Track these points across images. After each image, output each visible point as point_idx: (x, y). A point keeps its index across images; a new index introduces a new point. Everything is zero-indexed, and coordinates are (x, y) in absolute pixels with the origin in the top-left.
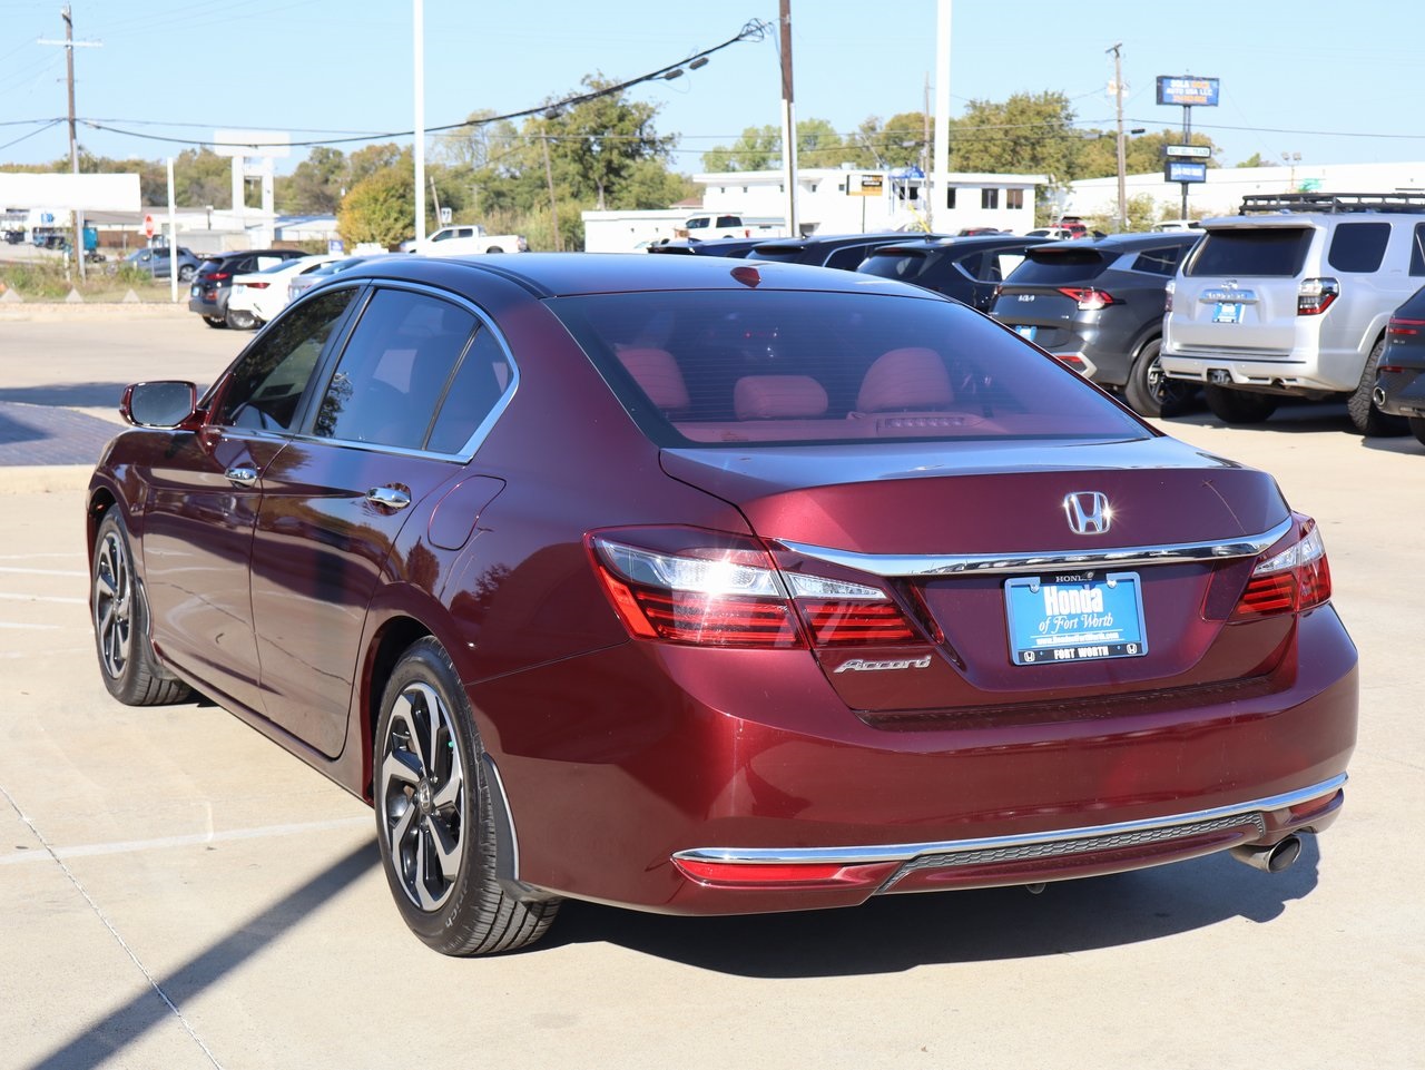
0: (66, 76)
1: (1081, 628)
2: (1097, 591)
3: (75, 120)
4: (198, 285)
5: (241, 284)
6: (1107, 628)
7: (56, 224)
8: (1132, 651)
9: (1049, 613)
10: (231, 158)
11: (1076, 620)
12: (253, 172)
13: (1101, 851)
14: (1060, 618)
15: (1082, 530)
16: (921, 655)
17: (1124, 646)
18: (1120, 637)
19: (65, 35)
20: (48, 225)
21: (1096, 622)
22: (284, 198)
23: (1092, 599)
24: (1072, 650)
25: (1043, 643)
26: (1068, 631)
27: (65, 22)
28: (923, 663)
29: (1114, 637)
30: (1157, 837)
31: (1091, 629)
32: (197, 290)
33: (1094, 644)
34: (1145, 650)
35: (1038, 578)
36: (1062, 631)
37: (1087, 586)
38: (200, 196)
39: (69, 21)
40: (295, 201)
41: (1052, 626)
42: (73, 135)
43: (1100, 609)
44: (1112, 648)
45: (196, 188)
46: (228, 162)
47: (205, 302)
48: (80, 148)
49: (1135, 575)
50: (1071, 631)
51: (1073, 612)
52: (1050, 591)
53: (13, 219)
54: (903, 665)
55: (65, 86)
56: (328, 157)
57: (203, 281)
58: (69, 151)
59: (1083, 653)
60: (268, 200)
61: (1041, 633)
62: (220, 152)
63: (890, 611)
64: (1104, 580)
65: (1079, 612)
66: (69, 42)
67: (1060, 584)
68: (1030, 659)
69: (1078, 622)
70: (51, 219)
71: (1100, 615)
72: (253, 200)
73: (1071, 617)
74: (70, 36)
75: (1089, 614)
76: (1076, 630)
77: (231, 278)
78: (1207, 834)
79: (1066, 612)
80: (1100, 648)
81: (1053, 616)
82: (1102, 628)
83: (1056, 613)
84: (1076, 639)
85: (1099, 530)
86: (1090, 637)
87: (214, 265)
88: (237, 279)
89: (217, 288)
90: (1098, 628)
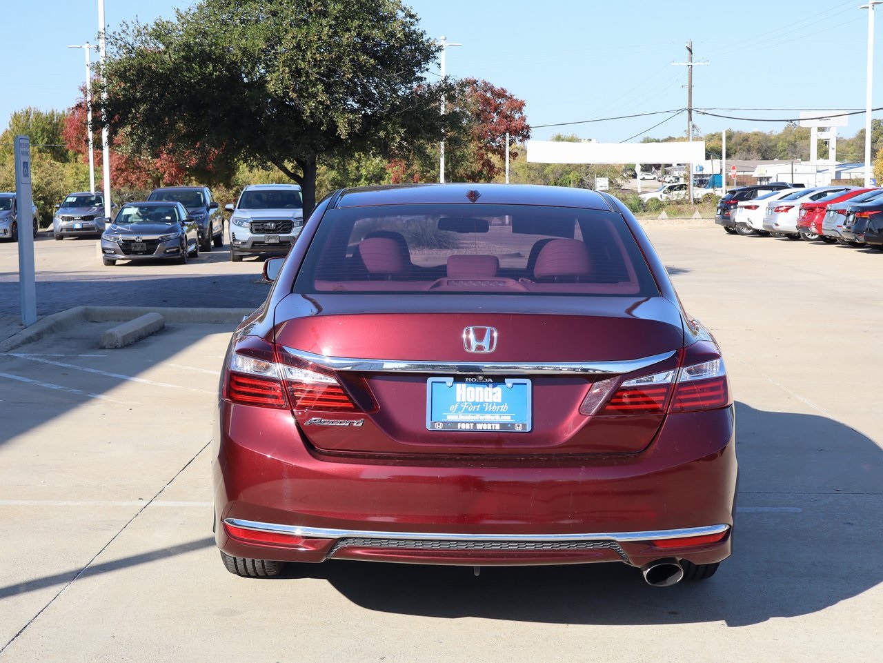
0: (687, 83)
1: (482, 411)
2: (498, 389)
3: (692, 109)
4: (720, 207)
5: (742, 207)
6: (502, 412)
7: (705, 172)
8: (519, 429)
9: (458, 400)
10: (810, 128)
11: (479, 406)
12: (824, 136)
13: (477, 551)
14: (466, 404)
15: (473, 350)
16: (357, 418)
17: (513, 425)
18: (512, 419)
19: (688, 59)
20: (700, 173)
21: (494, 408)
22: (848, 153)
23: (494, 394)
24: (472, 425)
25: (451, 418)
26: (472, 412)
27: (688, 52)
28: (357, 423)
29: (507, 419)
30: (522, 547)
31: (491, 412)
32: (720, 211)
33: (490, 422)
34: (529, 429)
35: (453, 378)
36: (467, 412)
37: (491, 385)
38: (793, 153)
39: (690, 51)
40: (855, 154)
41: (459, 409)
42: (690, 119)
43: (499, 400)
44: (503, 425)
45: (791, 148)
46: (808, 130)
47: (723, 218)
48: (693, 126)
49: (528, 381)
50: (475, 412)
51: (477, 401)
52: (461, 387)
53: (680, 169)
54: (345, 424)
55: (687, 90)
56: (880, 125)
57: (723, 205)
58: (687, 129)
59: (479, 427)
60: (832, 154)
61: (451, 412)
62: (803, 124)
63: (340, 391)
64: (503, 382)
65: (482, 401)
66: (690, 64)
67: (468, 382)
68: (439, 427)
69: (481, 408)
70: (702, 169)
71: (498, 404)
72: (823, 154)
73: (474, 403)
74: (691, 60)
75: (489, 403)
76: (478, 412)
77: (737, 203)
78: (567, 550)
79: (472, 400)
80: (493, 425)
81: (461, 402)
82: (499, 412)
83: (464, 400)
84: (477, 417)
85: (486, 350)
86: (488, 417)
87: (731, 195)
88: (740, 203)
89: (731, 209)
90: (496, 412)
